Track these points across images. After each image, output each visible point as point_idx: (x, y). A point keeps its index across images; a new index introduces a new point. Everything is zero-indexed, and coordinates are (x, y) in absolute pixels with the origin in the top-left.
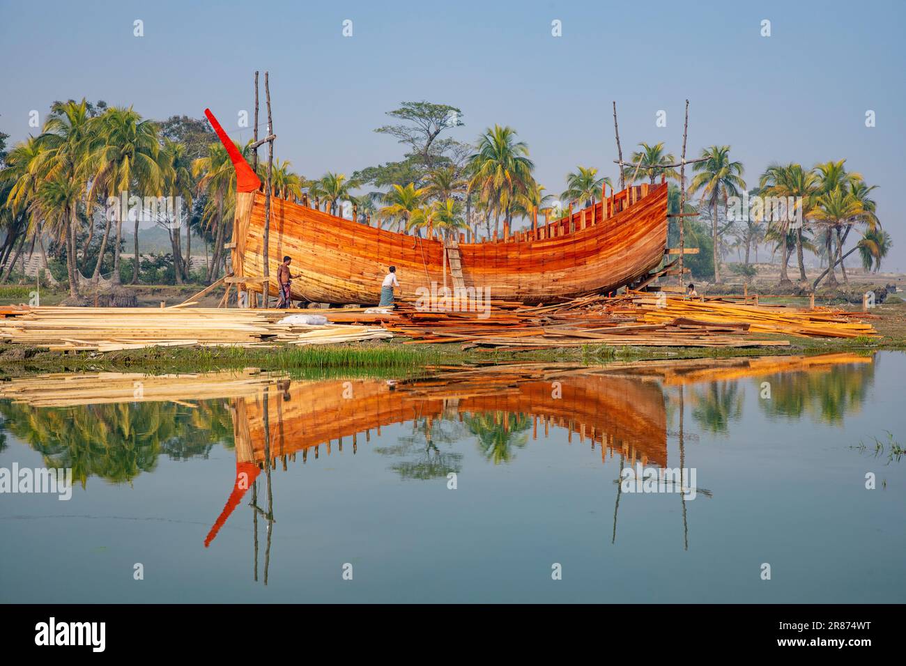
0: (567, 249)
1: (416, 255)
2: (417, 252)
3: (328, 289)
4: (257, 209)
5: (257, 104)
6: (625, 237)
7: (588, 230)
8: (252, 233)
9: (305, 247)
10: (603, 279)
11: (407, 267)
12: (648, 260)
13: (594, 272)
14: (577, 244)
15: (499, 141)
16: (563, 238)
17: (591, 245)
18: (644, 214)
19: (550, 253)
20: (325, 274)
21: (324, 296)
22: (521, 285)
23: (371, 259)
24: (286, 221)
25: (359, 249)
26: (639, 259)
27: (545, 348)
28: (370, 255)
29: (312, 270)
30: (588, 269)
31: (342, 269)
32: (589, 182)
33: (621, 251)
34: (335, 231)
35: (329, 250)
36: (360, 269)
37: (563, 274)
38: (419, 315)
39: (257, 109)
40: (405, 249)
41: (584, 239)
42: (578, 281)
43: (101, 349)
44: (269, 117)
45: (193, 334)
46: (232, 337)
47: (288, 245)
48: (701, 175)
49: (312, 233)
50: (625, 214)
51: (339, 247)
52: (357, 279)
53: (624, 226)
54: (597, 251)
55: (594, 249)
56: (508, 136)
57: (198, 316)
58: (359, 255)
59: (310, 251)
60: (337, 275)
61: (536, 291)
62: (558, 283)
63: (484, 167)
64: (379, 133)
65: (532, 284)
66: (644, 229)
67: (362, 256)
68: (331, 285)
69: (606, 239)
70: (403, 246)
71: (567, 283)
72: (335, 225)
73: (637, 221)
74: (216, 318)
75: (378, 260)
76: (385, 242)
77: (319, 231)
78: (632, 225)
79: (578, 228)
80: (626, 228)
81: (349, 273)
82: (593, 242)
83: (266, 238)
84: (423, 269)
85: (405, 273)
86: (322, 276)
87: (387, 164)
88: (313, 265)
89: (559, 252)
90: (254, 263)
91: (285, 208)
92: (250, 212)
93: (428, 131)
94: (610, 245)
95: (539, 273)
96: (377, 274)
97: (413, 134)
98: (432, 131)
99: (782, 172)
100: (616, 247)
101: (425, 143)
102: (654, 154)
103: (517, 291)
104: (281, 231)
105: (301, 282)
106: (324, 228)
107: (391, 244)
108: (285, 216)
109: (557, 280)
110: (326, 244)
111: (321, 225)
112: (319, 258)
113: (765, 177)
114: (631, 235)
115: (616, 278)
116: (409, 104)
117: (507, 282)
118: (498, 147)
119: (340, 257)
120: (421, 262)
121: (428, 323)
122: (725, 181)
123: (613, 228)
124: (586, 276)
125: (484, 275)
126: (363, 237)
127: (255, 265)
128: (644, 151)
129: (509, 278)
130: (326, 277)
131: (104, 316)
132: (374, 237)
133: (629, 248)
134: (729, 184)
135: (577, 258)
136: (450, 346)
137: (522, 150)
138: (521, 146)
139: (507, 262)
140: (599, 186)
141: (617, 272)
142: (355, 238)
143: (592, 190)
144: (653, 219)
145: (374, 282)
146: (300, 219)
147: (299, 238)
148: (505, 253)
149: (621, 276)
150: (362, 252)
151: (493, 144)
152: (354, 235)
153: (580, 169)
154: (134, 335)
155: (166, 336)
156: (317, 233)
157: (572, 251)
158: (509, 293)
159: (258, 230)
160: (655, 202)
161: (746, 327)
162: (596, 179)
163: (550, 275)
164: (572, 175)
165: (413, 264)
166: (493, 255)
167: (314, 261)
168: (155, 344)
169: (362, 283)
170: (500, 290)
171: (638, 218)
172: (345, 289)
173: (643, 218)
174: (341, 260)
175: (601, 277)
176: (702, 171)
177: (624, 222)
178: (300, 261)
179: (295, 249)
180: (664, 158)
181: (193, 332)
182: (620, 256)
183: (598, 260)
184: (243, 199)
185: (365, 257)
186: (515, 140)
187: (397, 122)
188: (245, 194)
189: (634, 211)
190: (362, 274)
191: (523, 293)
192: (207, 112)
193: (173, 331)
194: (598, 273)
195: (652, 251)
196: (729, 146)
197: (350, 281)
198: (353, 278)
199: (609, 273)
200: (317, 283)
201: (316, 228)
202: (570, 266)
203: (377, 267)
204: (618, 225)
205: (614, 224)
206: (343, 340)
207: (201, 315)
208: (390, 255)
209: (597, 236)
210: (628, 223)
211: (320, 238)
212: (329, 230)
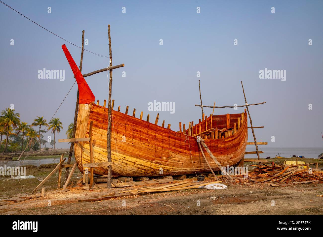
1: (186, 145)
3: (139, 168)
4: (92, 115)
7: (237, 133)
11: (182, 152)
16: (232, 137)
17: (238, 140)
20: (139, 159)
21: (134, 173)
23: (166, 148)
25: (160, 142)
28: (165, 146)
29: (132, 156)
30: (238, 152)
31: (150, 155)
34: (145, 130)
35: (142, 143)
36: (160, 154)
40: (181, 142)
49: (131, 132)
50: (243, 126)
51: (148, 141)
52: (158, 161)
55: (239, 142)
58: (159, 146)
59: (131, 144)
60: (147, 159)
65: (224, 161)
66: (246, 133)
67: (161, 147)
68: (142, 165)
69: (241, 137)
70: (180, 140)
72: (145, 127)
73: (245, 130)
75: (169, 149)
76: (172, 138)
77: (136, 130)
79: (234, 132)
81: (154, 158)
84: (189, 154)
85: (181, 156)
86: (137, 160)
88: (133, 153)
89: (231, 144)
92: (88, 117)
95: (227, 155)
96: (168, 157)
100: (243, 141)
102: (41, 119)
105: (123, 164)
106: (138, 129)
107: (175, 139)
108: (113, 120)
109: (232, 158)
110: (141, 139)
111: (136, 127)
112: (136, 148)
114: (244, 136)
119: (149, 147)
120: (188, 150)
123: (241, 132)
124: (238, 156)
126: (161, 135)
129: (218, 158)
130: (140, 161)
132: (167, 134)
135: (236, 147)
137: (17, 115)
139: (217, 149)
142: (157, 135)
145: (167, 163)
146: (123, 123)
147: (123, 135)
148: (217, 144)
150: (161, 144)
151: (8, 113)
152: (156, 133)
156: (134, 132)
157: (234, 143)
159: (94, 129)
160: (246, 121)
162: (26, 125)
165: (185, 151)
166: (213, 145)
167: (133, 150)
169: (160, 164)
171: (245, 128)
172: (150, 168)
174: (150, 149)
178: (124, 151)
179: (121, 143)
183: (240, 148)
184: (83, 108)
185: (163, 147)
188: (85, 105)
190: (161, 158)
197: (154, 163)
198: (156, 161)
200: (133, 164)
201: (133, 129)
202: (234, 151)
203: (168, 153)
205: (242, 130)
208: (175, 146)
211: (136, 135)
212: (141, 130)
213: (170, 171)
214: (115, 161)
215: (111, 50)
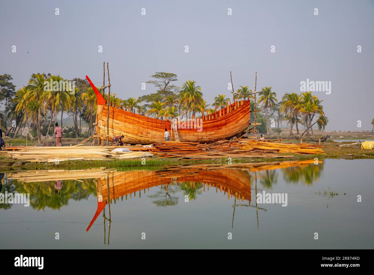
0: (215, 123)
1: (161, 126)
2: (162, 125)
3: (130, 139)
4: (104, 111)
5: (104, 73)
6: (235, 119)
7: (222, 117)
8: (103, 119)
9: (122, 124)
10: (228, 134)
11: (158, 130)
12: (244, 127)
13: (225, 131)
14: (218, 122)
15: (190, 85)
16: (213, 120)
17: (223, 122)
18: (242, 111)
19: (209, 125)
21: (129, 141)
22: (199, 136)
23: (145, 128)
24: (115, 115)
25: (141, 124)
26: (240, 127)
27: (207, 159)
28: (145, 126)
29: (124, 132)
30: (222, 131)
31: (135, 132)
32: (222, 100)
33: (234, 124)
34: (132, 118)
35: (130, 125)
36: (141, 131)
37: (213, 133)
38: (163, 148)
39: (104, 75)
41: (221, 120)
42: (219, 135)
43: (49, 161)
44: (109, 78)
45: (82, 155)
46: (96, 156)
47: (116, 123)
48: (262, 97)
49: (124, 119)
50: (235, 111)
51: (134, 124)
52: (140, 135)
53: (235, 115)
54: (226, 124)
55: (225, 123)
56: (193, 84)
57: (84, 149)
59: (124, 125)
60: (133, 134)
61: (204, 139)
62: (211, 136)
63: (185, 95)
64: (148, 83)
65: (203, 136)
66: (242, 116)
67: (142, 127)
68: (131, 137)
69: (229, 120)
70: (156, 123)
71: (215, 136)
72: (132, 116)
73: (239, 114)
74: (90, 150)
75: (148, 128)
76: (150, 122)
77: (127, 118)
78: (238, 115)
79: (219, 116)
80: (236, 116)
81: (137, 133)
82: (224, 121)
83: (108, 121)
85: (157, 133)
86: (128, 134)
87: (151, 94)
88: (125, 130)
89: (212, 125)
90: (104, 130)
91: (114, 110)
92: (102, 112)
93: (165, 82)
94: (230, 122)
95: (205, 132)
96: (147, 133)
97: (160, 84)
98: (167, 82)
99: (290, 96)
100: (232, 123)
101: (164, 87)
102: (245, 90)
103: (197, 139)
104: (113, 118)
106: (128, 117)
107: (152, 122)
108: (115, 113)
109: (211, 135)
110: (129, 123)
111: (127, 116)
112: (127, 128)
113: (284, 98)
114: (238, 118)
115: (232, 134)
116: (158, 73)
117: (194, 135)
118: (190, 87)
119: (134, 127)
121: (166, 150)
122: (270, 99)
123: (231, 116)
124: (222, 133)
125: (186, 133)
126: (142, 120)
127: (104, 131)
128: (241, 89)
129: (195, 134)
130: (129, 134)
131: (50, 150)
132: (146, 120)
133: (237, 123)
134: (271, 100)
135: (219, 127)
136: (174, 158)
137: (199, 89)
138: (199, 88)
140: (226, 101)
141: (233, 132)
142: (140, 120)
143: (224, 103)
144: (245, 112)
145: (147, 136)
146: (120, 114)
147: (120, 121)
149: (234, 133)
150: (142, 126)
151: (188, 86)
152: (139, 120)
153: (219, 95)
154: (61, 156)
155: (72, 156)
156: (126, 119)
157: (216, 124)
158: (195, 139)
159: (105, 118)
160: (246, 107)
161: (278, 151)
162: (225, 99)
163: (209, 133)
164: (216, 98)
165: (160, 130)
168: (68, 159)
169: (142, 137)
170: (191, 139)
171: (240, 113)
172: (136, 139)
173: (242, 112)
175: (227, 133)
176: (262, 96)
177: (235, 114)
178: (120, 129)
179: (118, 125)
180: (248, 91)
181: (81, 155)
182: (234, 126)
183: (226, 127)
184: (99, 107)
185: (143, 127)
186: (196, 85)
187: (154, 79)
188: (100, 105)
189: (238, 110)
190: (142, 133)
191: (199, 139)
192: (87, 77)
193: (74, 154)
194: (226, 132)
195: (245, 124)
196: (271, 87)
197: (138, 136)
198: (139, 135)
199: (230, 132)
200: (126, 137)
202: (216, 130)
203: (147, 131)
204: (233, 115)
205: (231, 114)
206: (135, 157)
207: (85, 149)
208: (152, 127)
209: (225, 119)
210: (236, 114)
211: (127, 121)
212: (130, 118)
213: (150, 141)
214: (116, 135)
215: (109, 76)
